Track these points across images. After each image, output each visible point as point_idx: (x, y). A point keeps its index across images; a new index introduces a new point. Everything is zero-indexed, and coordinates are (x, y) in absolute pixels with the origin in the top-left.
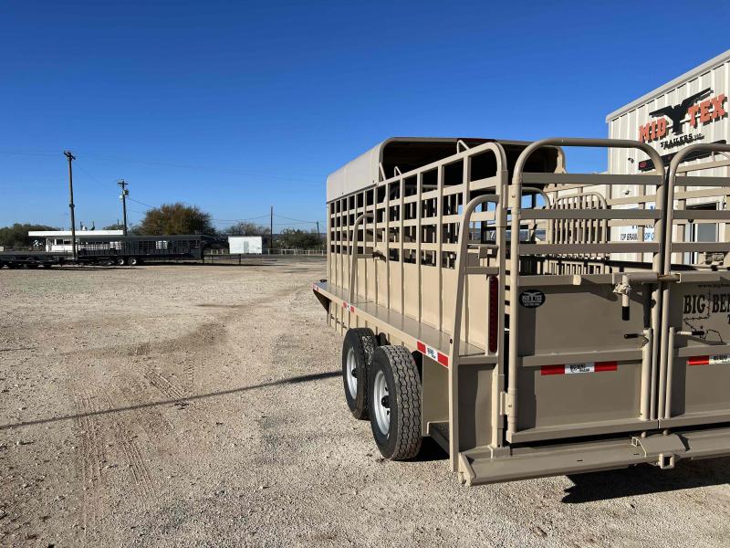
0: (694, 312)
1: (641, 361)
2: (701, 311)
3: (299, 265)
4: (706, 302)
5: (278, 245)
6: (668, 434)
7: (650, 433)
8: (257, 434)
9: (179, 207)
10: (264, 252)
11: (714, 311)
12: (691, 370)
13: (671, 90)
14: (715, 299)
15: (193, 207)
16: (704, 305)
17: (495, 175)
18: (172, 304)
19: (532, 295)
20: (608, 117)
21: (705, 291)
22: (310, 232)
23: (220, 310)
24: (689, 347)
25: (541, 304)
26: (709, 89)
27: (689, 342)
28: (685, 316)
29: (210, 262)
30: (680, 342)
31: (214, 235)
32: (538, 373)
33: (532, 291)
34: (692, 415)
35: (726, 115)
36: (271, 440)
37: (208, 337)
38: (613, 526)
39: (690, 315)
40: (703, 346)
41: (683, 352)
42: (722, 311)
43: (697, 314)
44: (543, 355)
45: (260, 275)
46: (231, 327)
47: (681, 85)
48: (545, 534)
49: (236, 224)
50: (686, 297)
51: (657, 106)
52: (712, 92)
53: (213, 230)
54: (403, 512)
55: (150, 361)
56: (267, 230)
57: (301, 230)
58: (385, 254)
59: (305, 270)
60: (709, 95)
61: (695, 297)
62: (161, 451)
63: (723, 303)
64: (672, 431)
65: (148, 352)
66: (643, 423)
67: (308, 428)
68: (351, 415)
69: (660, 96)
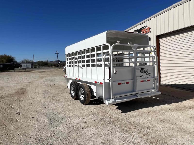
3: (42, 70)
5: (36, 65)
8: (46, 119)
9: (5, 56)
10: (32, 67)
15: (9, 55)
18: (7, 83)
22: (45, 61)
23: (23, 84)
26: (146, 26)
29: (16, 71)
31: (17, 63)
35: (150, 32)
36: (50, 120)
37: (22, 92)
45: (32, 74)
46: (28, 89)
49: (23, 60)
53: (16, 62)
54: (96, 136)
55: (5, 101)
56: (33, 61)
57: (42, 61)
59: (45, 72)
65: (3, 98)
67: (60, 116)
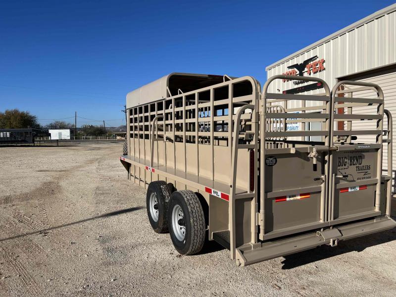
0: (342, 166)
1: (320, 192)
2: (345, 165)
3: (94, 146)
4: (347, 160)
5: (79, 134)
6: (333, 228)
7: (325, 228)
8: (99, 247)
9: (16, 112)
10: (72, 138)
11: (350, 165)
12: (342, 195)
13: (297, 56)
14: (351, 159)
15: (25, 112)
16: (346, 162)
17: (251, 94)
18: (19, 171)
19: (271, 159)
20: (267, 68)
21: (346, 155)
22: (99, 126)
23: (53, 174)
24: (340, 183)
25: (275, 164)
26: (316, 56)
27: (341, 181)
28: (339, 168)
29: (39, 145)
30: (337, 181)
31: (39, 128)
32: (274, 201)
33: (271, 157)
34: (343, 218)
35: (324, 69)
36: (109, 250)
37: (49, 190)
38: (311, 279)
39: (341, 167)
40: (346, 182)
41: (339, 187)
42: (354, 165)
43: (344, 167)
44: (277, 191)
45: (72, 152)
46: (63, 183)
47: (302, 54)
48: (280, 288)
49: (53, 122)
50: (339, 158)
51: (291, 63)
52: (318, 58)
53: (39, 125)
55: (14, 207)
56: (73, 126)
57: (94, 125)
58: (173, 138)
59: (99, 149)
60: (316, 59)
61: (342, 158)
62: (38, 264)
63: (354, 161)
64: (335, 226)
65: (11, 201)
66: (322, 224)
67: (130, 241)
68: (153, 231)
69: (292, 58)
